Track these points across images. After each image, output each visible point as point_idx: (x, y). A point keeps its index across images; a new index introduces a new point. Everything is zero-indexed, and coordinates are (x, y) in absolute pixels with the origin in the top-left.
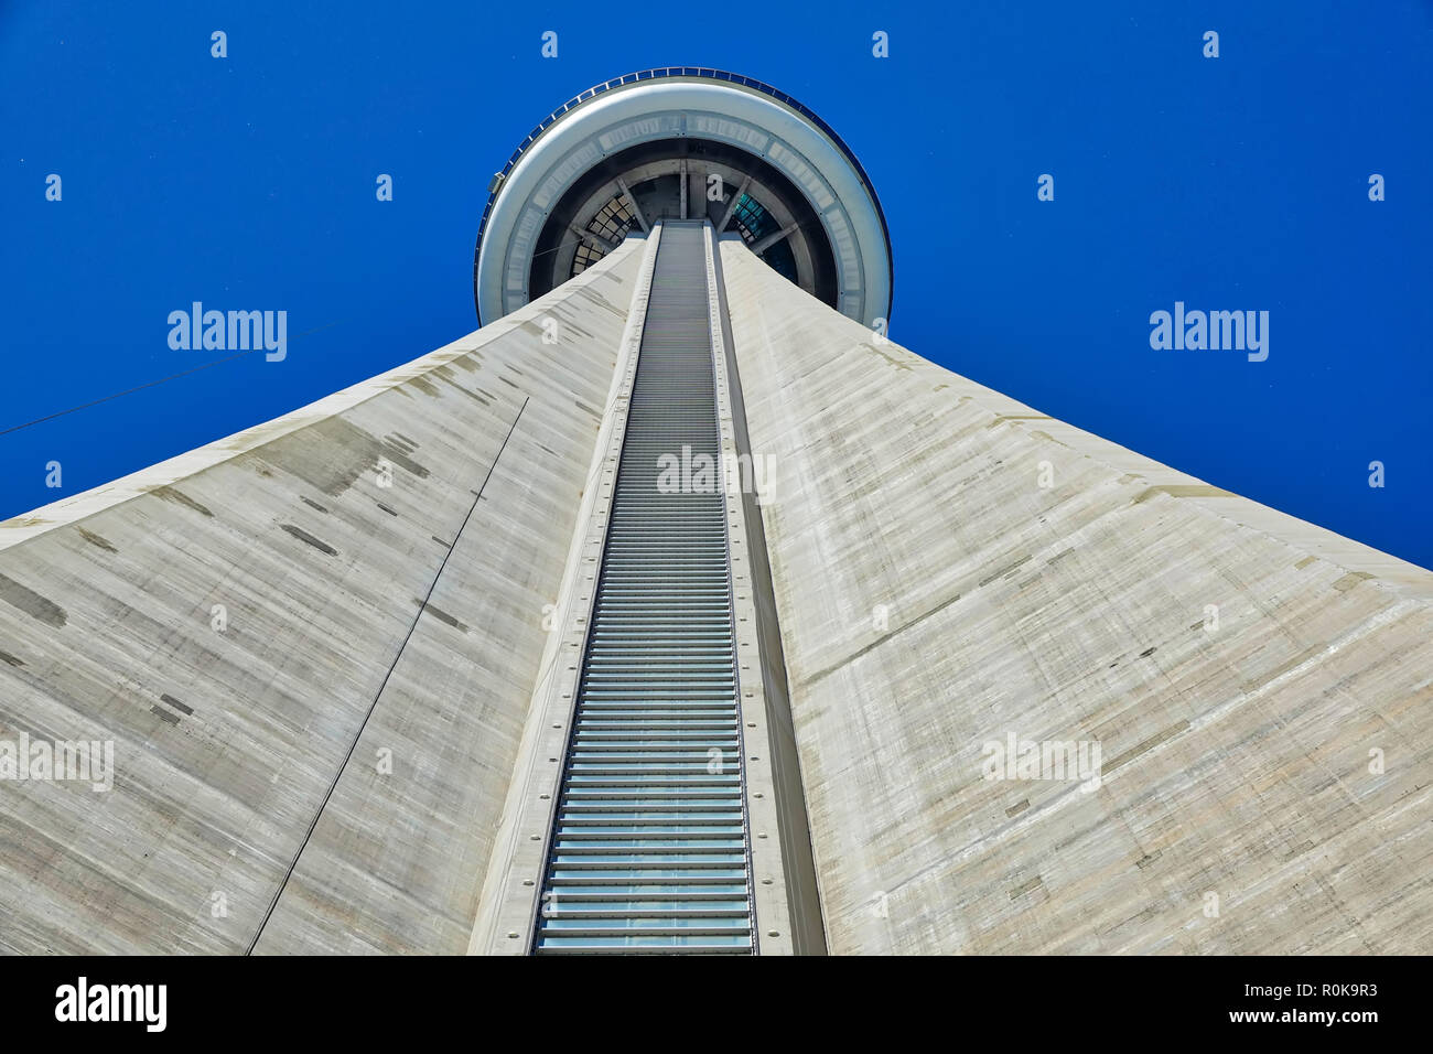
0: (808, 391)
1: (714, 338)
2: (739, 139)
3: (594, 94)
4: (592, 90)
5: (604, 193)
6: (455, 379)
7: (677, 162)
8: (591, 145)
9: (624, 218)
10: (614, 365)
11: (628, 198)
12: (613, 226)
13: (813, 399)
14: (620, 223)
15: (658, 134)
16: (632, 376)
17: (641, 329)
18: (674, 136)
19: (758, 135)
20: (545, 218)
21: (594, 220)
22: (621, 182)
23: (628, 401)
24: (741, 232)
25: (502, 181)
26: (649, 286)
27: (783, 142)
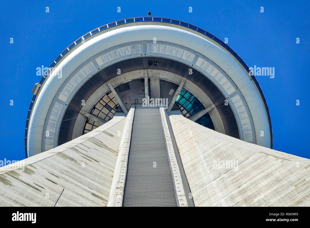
0: (229, 180)
1: (170, 159)
2: (178, 56)
3: (91, 35)
4: (90, 32)
5: (101, 91)
6: (20, 177)
7: (142, 71)
8: (91, 63)
9: (112, 106)
10: (113, 176)
11: (114, 93)
12: (106, 111)
13: (233, 183)
14: (110, 109)
15: (130, 55)
16: (124, 178)
17: (127, 156)
18: (139, 56)
19: (189, 53)
20: (66, 107)
21: (94, 108)
22: (109, 85)
23: (123, 189)
24: (182, 111)
25: (40, 88)
26: (130, 136)
27: (204, 57)
